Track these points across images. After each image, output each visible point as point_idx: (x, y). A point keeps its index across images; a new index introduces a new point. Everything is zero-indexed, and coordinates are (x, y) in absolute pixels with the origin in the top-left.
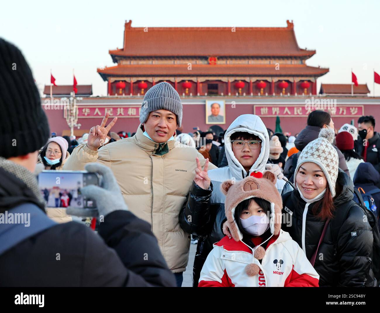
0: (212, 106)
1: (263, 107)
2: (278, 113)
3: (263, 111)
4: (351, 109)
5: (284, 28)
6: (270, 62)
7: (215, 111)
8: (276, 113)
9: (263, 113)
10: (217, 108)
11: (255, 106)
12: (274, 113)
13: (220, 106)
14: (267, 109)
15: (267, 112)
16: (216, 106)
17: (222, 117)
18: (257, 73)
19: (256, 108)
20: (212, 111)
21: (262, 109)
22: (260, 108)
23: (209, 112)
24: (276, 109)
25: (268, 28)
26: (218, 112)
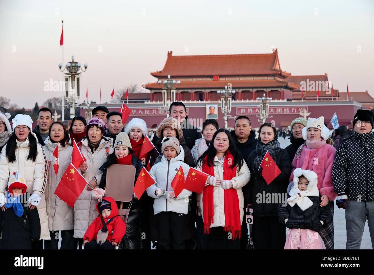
0: (210, 108)
1: (242, 109)
2: (251, 112)
3: (242, 111)
4: (299, 109)
5: (271, 54)
6: (254, 78)
7: (212, 111)
8: (250, 112)
9: (242, 112)
10: (213, 109)
11: (237, 108)
12: (249, 112)
13: (215, 108)
14: (244, 110)
15: (244, 111)
16: (213, 108)
17: (216, 115)
18: (243, 86)
19: (238, 109)
20: (210, 111)
21: (241, 110)
22: (241, 109)
23: (208, 112)
24: (250, 110)
25: (260, 54)
26: (214, 112)
